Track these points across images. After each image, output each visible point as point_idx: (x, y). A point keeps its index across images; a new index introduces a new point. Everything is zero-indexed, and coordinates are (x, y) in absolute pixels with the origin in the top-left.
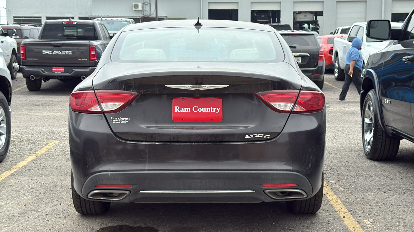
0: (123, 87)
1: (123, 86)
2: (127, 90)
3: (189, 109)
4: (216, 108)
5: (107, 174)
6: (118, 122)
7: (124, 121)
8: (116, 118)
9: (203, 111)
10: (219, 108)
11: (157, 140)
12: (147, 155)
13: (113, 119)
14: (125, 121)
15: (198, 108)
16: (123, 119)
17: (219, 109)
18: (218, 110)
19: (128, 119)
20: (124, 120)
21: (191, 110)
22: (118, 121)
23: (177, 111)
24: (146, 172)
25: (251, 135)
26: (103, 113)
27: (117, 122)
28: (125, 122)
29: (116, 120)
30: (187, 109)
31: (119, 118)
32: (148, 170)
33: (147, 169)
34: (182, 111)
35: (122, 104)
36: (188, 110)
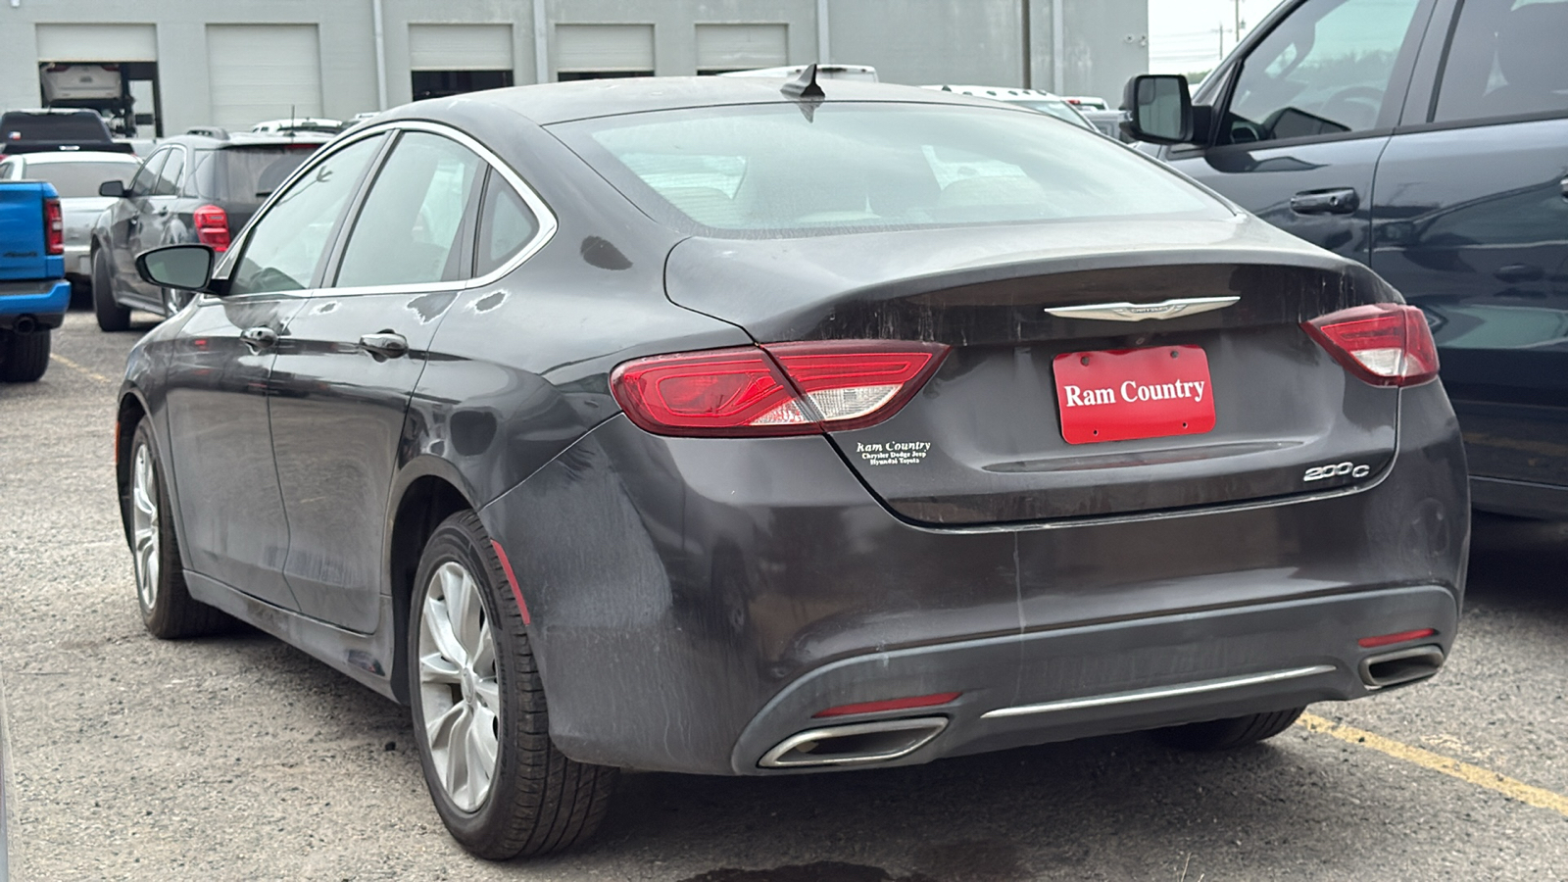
0: (890, 324)
1: (887, 323)
2: (904, 337)
3: (1111, 391)
4: (1191, 385)
5: (874, 662)
6: (890, 461)
7: (909, 455)
8: (879, 447)
9: (1154, 397)
10: (1199, 381)
11: (1039, 516)
12: (1015, 572)
13: (865, 452)
14: (915, 454)
15: (1138, 387)
16: (906, 448)
17: (1200, 385)
18: (1200, 391)
19: (924, 446)
20: (910, 451)
21: (1118, 394)
22: (887, 455)
23: (1074, 402)
24: (1022, 637)
25: (1320, 470)
26: (821, 429)
27: (885, 459)
28: (916, 457)
29: (878, 452)
30: (1104, 392)
31: (887, 446)
32: (1029, 630)
33: (1023, 624)
34: (1089, 400)
35: (892, 391)
36: (1106, 396)
